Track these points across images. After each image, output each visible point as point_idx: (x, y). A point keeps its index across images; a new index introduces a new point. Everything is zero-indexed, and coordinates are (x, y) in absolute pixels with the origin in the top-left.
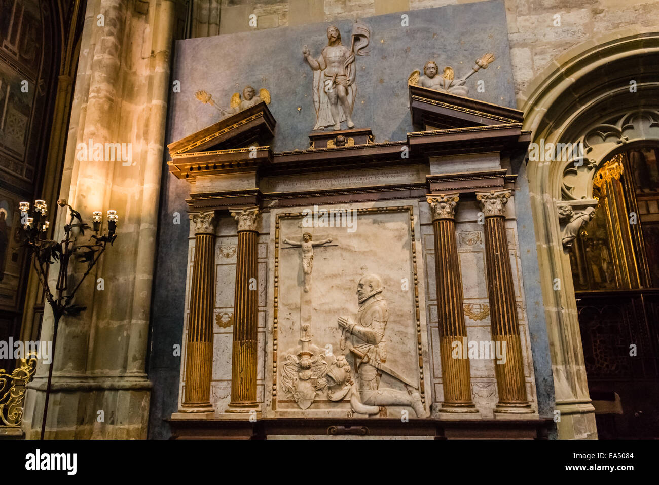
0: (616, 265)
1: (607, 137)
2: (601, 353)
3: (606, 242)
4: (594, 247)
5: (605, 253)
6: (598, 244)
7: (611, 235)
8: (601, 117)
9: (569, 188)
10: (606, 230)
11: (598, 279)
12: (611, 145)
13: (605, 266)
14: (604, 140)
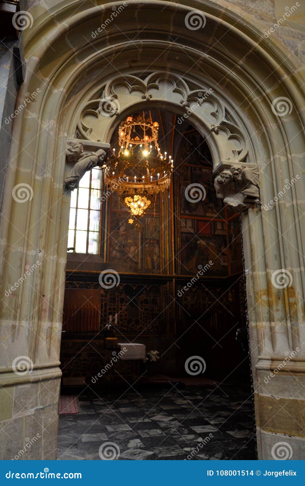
0: (162, 258)
1: (133, 90)
2: (144, 317)
3: (158, 242)
4: (151, 245)
5: (157, 250)
6: (153, 243)
7: (162, 237)
8: (131, 68)
9: (85, 129)
10: (160, 234)
11: (150, 267)
12: (136, 98)
13: (155, 258)
14: (130, 92)
